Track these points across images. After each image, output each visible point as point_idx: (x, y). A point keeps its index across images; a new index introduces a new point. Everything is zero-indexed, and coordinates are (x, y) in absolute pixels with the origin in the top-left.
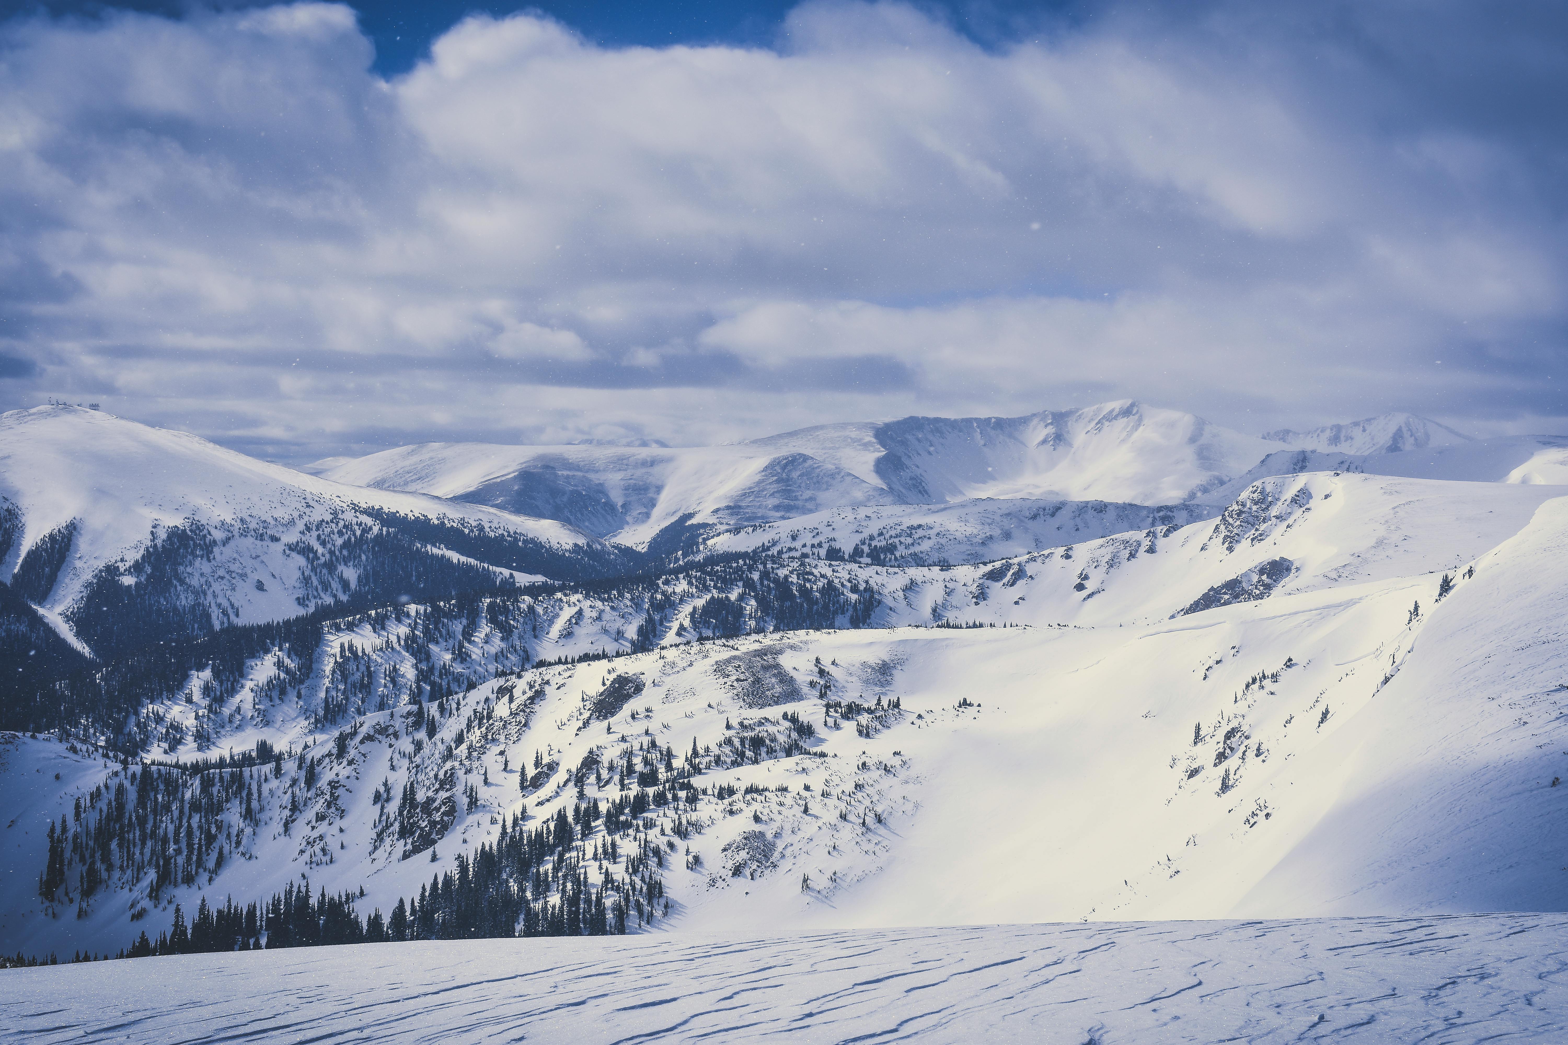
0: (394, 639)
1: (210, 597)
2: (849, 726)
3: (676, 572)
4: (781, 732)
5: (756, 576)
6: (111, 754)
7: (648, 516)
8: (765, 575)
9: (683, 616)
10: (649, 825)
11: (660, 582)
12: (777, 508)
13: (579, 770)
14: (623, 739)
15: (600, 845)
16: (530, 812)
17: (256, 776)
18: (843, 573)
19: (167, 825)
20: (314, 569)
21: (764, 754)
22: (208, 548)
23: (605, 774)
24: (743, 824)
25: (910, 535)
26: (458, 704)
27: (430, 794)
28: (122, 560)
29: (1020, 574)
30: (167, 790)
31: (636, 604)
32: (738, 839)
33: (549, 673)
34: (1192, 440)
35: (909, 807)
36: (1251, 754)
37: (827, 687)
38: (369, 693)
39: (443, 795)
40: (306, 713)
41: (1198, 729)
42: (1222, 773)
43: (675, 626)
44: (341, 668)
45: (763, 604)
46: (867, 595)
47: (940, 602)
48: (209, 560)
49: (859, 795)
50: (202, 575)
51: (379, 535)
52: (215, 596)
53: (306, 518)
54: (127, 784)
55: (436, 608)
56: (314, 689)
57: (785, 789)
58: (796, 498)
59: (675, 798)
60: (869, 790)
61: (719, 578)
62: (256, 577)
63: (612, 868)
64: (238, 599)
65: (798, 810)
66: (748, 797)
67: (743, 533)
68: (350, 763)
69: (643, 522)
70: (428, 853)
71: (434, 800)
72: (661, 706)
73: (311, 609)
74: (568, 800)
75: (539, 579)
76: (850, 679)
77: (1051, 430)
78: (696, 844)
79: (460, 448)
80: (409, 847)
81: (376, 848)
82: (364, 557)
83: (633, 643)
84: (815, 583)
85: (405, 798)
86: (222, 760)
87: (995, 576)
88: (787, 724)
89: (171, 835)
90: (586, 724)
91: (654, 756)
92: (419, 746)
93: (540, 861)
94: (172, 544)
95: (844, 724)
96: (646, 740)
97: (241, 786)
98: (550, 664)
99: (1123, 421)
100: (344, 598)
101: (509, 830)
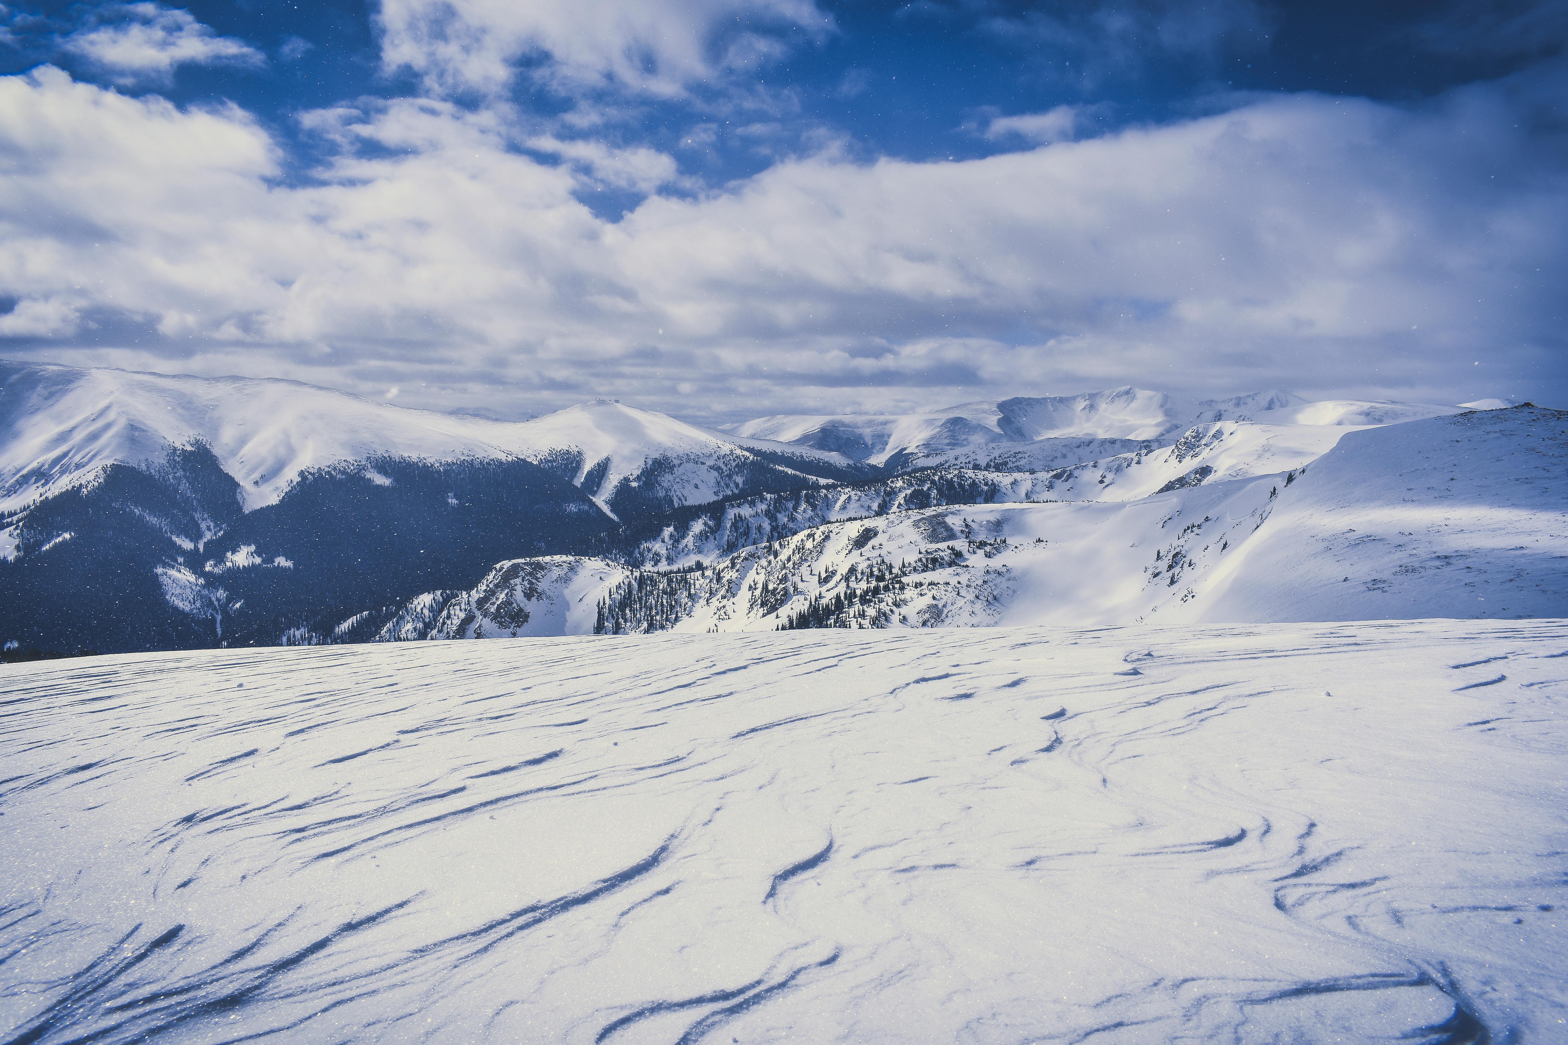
0: (759, 511)
1: (673, 492)
2: (981, 552)
3: (897, 477)
4: (946, 555)
5: (936, 478)
6: (625, 567)
7: (884, 449)
8: (941, 478)
9: (900, 499)
10: (881, 601)
11: (889, 482)
12: (948, 444)
13: (847, 574)
14: (868, 559)
15: (856, 611)
16: (823, 595)
17: (693, 578)
18: (981, 475)
19: (652, 601)
20: (722, 478)
21: (937, 566)
22: (671, 468)
23: (859, 576)
24: (927, 600)
25: (1015, 457)
26: (788, 542)
27: (775, 586)
28: (631, 475)
29: (1070, 476)
30: (651, 584)
31: (877, 493)
32: (925, 608)
33: (831, 527)
34: (1162, 406)
35: (1010, 592)
36: (1186, 566)
37: (969, 533)
38: (748, 537)
39: (781, 586)
40: (718, 547)
41: (1159, 552)
42: (1171, 575)
43: (897, 503)
44: (734, 525)
45: (940, 492)
46: (993, 487)
47: (1029, 490)
48: (672, 474)
49: (985, 586)
50: (669, 481)
51: (752, 462)
52: (675, 491)
53: (718, 453)
54: (633, 582)
55: (780, 496)
56: (722, 535)
57: (948, 583)
58: (958, 439)
59: (894, 588)
60: (990, 584)
61: (918, 479)
62: (695, 482)
63: (863, 622)
64: (686, 492)
65: (954, 594)
66: (930, 587)
67: (930, 457)
68: (737, 571)
69: (882, 452)
70: (775, 614)
71: (777, 589)
72: (887, 543)
73: (721, 497)
74: (842, 589)
75: (831, 481)
76: (981, 529)
77: (1087, 402)
78: (904, 610)
79: (792, 418)
80: (766, 611)
81: (750, 612)
82: (745, 472)
83: (875, 512)
84: (966, 481)
85: (763, 588)
86: (679, 570)
87: (1057, 477)
88: (950, 551)
89: (653, 605)
90: (850, 552)
91: (883, 567)
92: (770, 562)
93: (828, 619)
94: (655, 466)
95: (979, 551)
96: (879, 560)
97: (686, 582)
98: (833, 523)
99: (1125, 398)
100: (736, 491)
101: (813, 603)
